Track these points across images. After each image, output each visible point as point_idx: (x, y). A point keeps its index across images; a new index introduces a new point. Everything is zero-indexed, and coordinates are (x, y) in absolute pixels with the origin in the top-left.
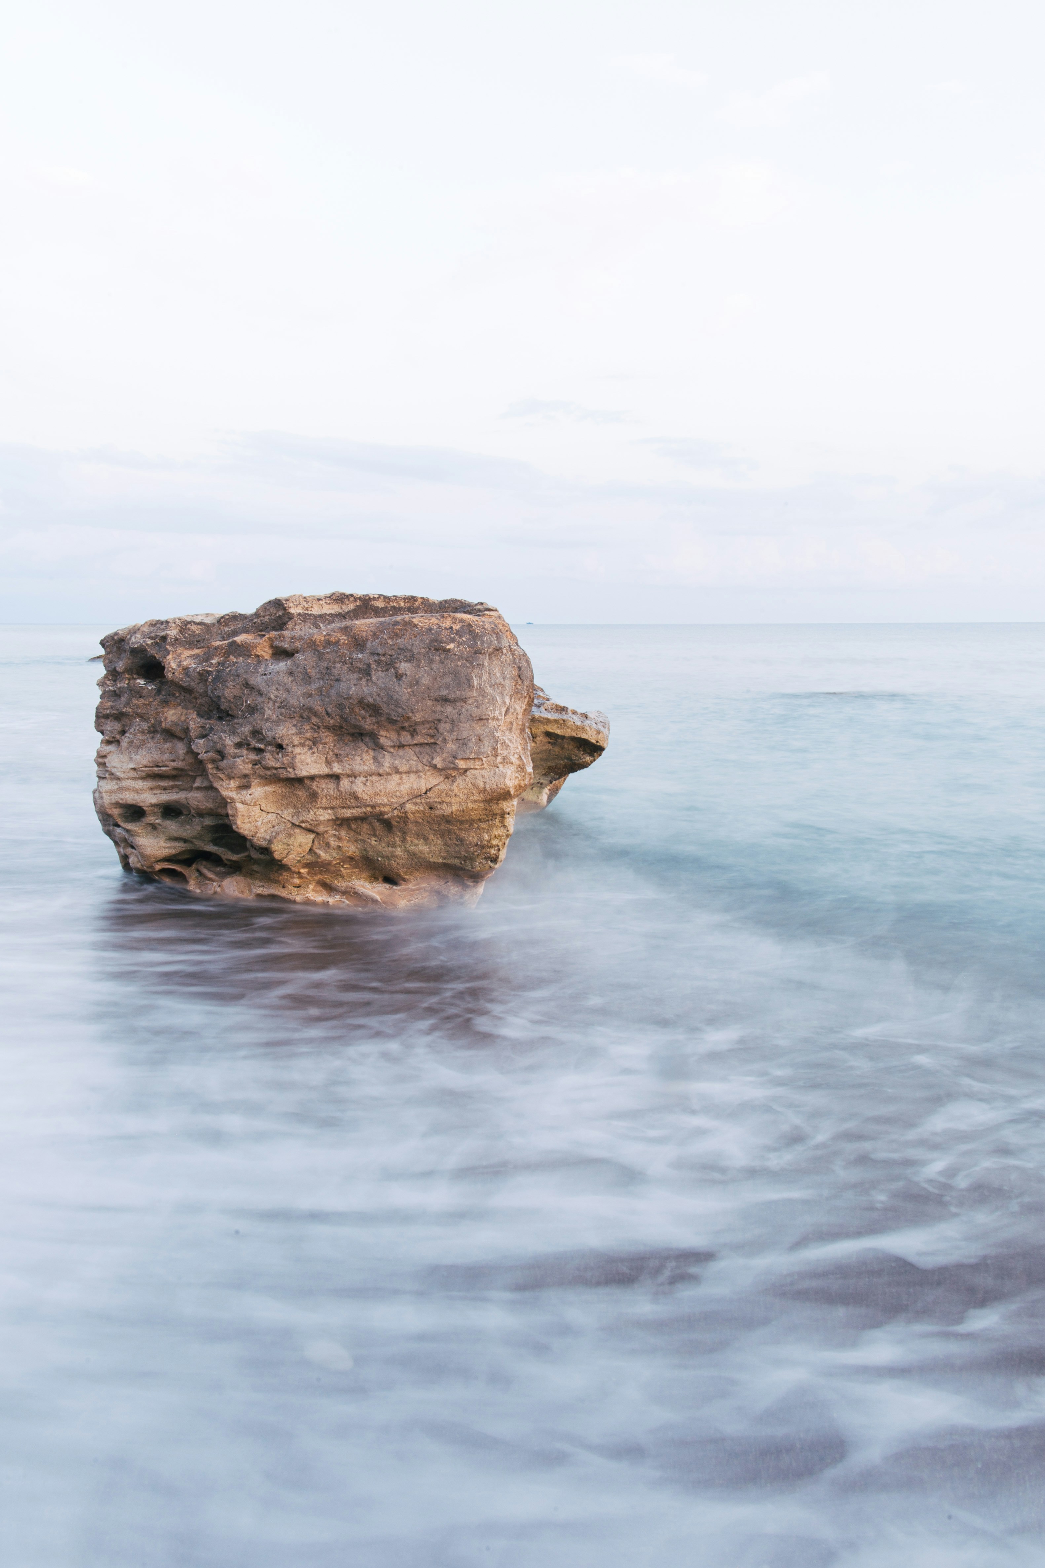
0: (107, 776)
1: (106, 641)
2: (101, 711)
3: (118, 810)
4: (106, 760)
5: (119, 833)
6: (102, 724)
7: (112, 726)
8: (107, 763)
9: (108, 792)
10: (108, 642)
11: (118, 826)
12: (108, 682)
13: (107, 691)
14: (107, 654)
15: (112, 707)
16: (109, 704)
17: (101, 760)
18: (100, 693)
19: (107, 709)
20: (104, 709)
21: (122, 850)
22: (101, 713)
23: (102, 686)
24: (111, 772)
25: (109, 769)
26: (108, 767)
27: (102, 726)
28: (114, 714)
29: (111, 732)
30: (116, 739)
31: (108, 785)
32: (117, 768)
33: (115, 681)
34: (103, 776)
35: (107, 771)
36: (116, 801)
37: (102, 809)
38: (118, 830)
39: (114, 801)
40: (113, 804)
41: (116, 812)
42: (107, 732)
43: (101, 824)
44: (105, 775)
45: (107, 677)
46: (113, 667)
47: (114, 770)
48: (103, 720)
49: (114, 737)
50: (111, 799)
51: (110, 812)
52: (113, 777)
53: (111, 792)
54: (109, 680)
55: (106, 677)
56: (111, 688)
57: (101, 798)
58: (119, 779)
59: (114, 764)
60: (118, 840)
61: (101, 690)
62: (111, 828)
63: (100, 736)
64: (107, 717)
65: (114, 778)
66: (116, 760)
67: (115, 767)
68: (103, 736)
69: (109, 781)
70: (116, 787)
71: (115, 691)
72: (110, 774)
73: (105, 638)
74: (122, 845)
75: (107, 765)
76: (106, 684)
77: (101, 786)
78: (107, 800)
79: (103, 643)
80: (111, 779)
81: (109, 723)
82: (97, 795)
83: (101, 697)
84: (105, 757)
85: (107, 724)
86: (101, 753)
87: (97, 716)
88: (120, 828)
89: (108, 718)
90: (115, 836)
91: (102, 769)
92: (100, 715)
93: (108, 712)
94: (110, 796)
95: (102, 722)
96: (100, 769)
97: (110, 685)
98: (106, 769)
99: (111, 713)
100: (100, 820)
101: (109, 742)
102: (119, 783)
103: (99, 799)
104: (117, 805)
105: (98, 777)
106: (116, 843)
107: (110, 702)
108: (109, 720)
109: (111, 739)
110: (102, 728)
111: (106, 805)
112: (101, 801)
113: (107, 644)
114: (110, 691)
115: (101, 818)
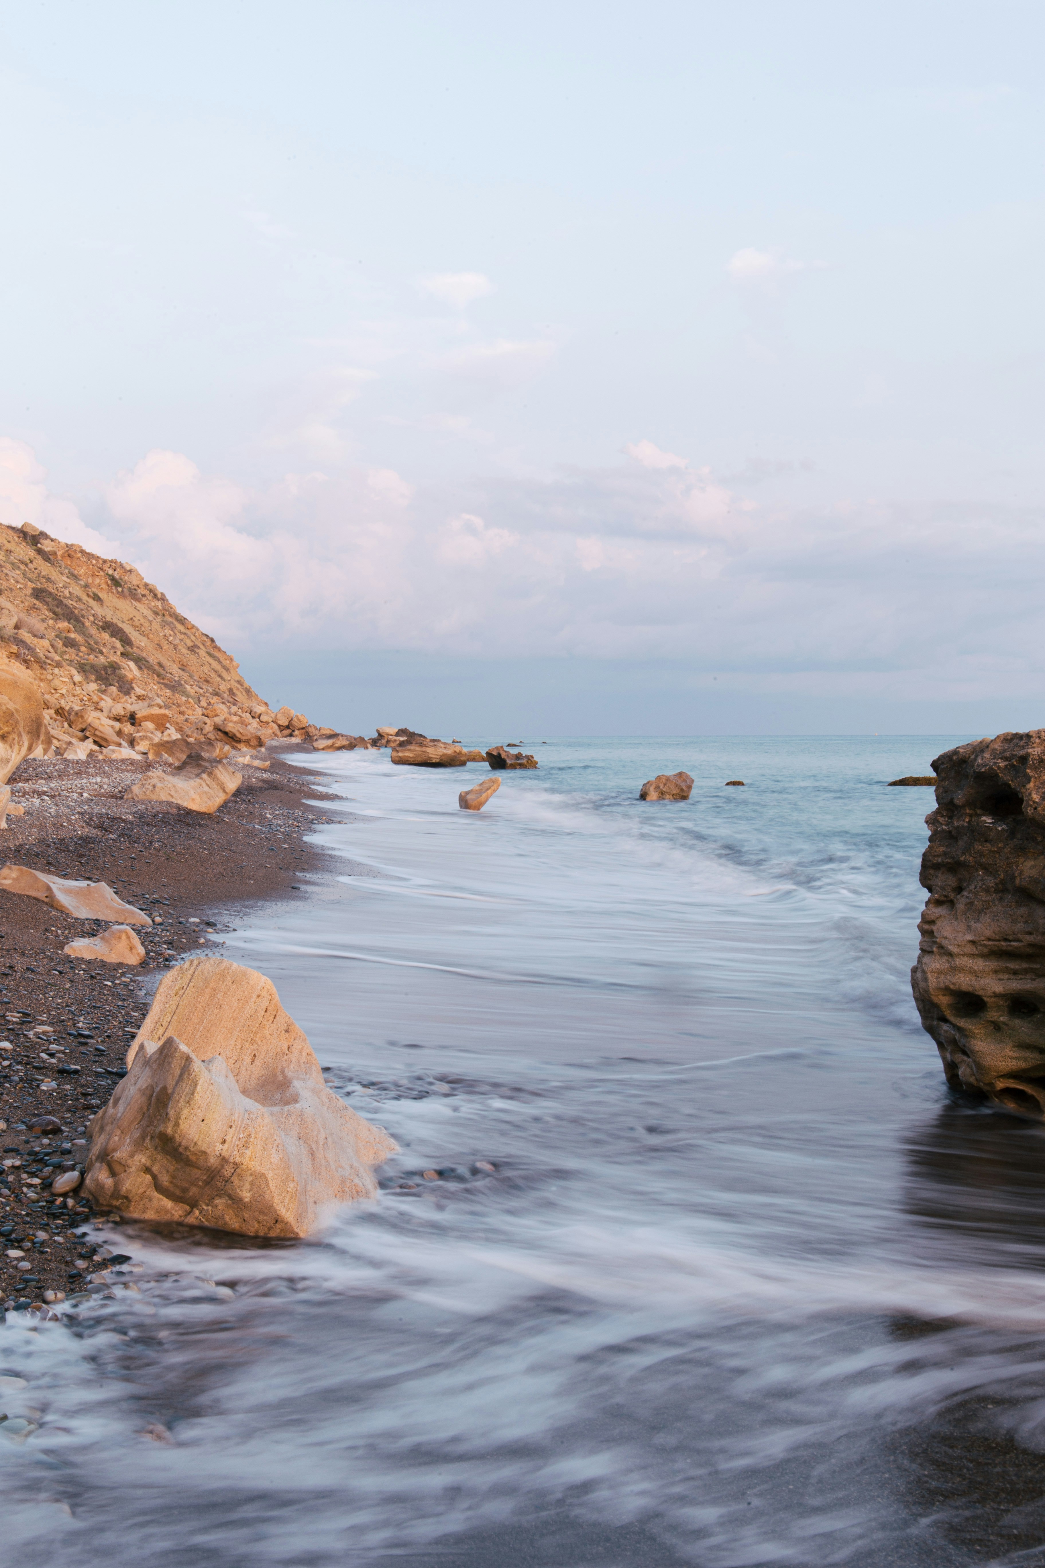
0: (935, 949)
1: (940, 762)
2: (931, 858)
3: (947, 998)
4: (934, 928)
5: (946, 1032)
6: (931, 877)
7: (942, 879)
8: (935, 931)
9: (935, 972)
10: (943, 763)
11: (945, 1020)
12: (941, 819)
13: (940, 831)
14: (942, 781)
15: (945, 854)
16: (942, 849)
17: (927, 927)
18: (929, 833)
19: (938, 856)
20: (935, 856)
21: (948, 1055)
22: (930, 861)
23: (933, 824)
24: (940, 944)
25: (938, 940)
26: (937, 938)
27: (930, 879)
28: (948, 863)
29: (943, 888)
30: (949, 899)
31: (935, 963)
32: (949, 940)
33: (951, 817)
34: (929, 949)
35: (935, 942)
36: (946, 986)
37: (926, 995)
38: (945, 1027)
39: (942, 985)
40: (941, 989)
41: (944, 1001)
42: (937, 888)
43: (921, 1015)
44: (932, 948)
45: (941, 813)
46: (949, 798)
47: (945, 942)
48: (932, 872)
49: (945, 896)
50: (938, 983)
51: (935, 1000)
52: (942, 951)
53: (940, 972)
54: (942, 816)
55: (937, 812)
56: (944, 827)
57: (925, 979)
58: (950, 954)
59: (945, 934)
60: (943, 1041)
61: (931, 830)
62: (935, 1023)
63: (925, 894)
64: (937, 867)
65: (945, 954)
66: (948, 929)
67: (946, 938)
68: (930, 894)
69: (938, 957)
70: (947, 965)
71: (950, 832)
72: (938, 948)
73: (939, 759)
74: (950, 1049)
75: (935, 934)
76: (938, 822)
77: (925, 964)
78: (933, 981)
79: (935, 765)
80: (940, 954)
81: (940, 875)
82: (919, 975)
83: (931, 839)
84: (932, 922)
85: (937, 877)
86: (927, 916)
87: (924, 866)
88: (948, 1025)
89: (939, 869)
90: (939, 1034)
91: (927, 940)
92: (929, 864)
93: (940, 860)
94: (937, 978)
95: (930, 874)
96: (926, 939)
97: (943, 823)
98: (934, 940)
99: (943, 862)
100: (920, 1011)
101: (938, 903)
102: (950, 960)
103: (923, 981)
104: (947, 991)
105: (921, 949)
106: (940, 1045)
107: (943, 846)
108: (941, 872)
109: (942, 898)
110: (930, 882)
111: (931, 990)
112: (924, 984)
113: (942, 767)
114: (943, 831)
115: (920, 1007)
